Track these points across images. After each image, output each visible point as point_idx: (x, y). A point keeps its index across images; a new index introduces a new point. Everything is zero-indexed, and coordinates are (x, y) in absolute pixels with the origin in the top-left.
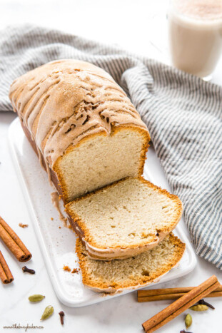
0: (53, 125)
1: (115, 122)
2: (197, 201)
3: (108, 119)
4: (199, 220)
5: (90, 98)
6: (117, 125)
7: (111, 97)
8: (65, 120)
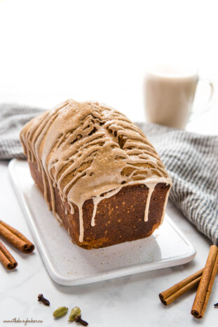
0: (59, 138)
1: (123, 135)
2: (202, 204)
3: (116, 132)
4: (207, 221)
5: (97, 114)
6: (124, 138)
7: (119, 117)
8: (71, 131)
